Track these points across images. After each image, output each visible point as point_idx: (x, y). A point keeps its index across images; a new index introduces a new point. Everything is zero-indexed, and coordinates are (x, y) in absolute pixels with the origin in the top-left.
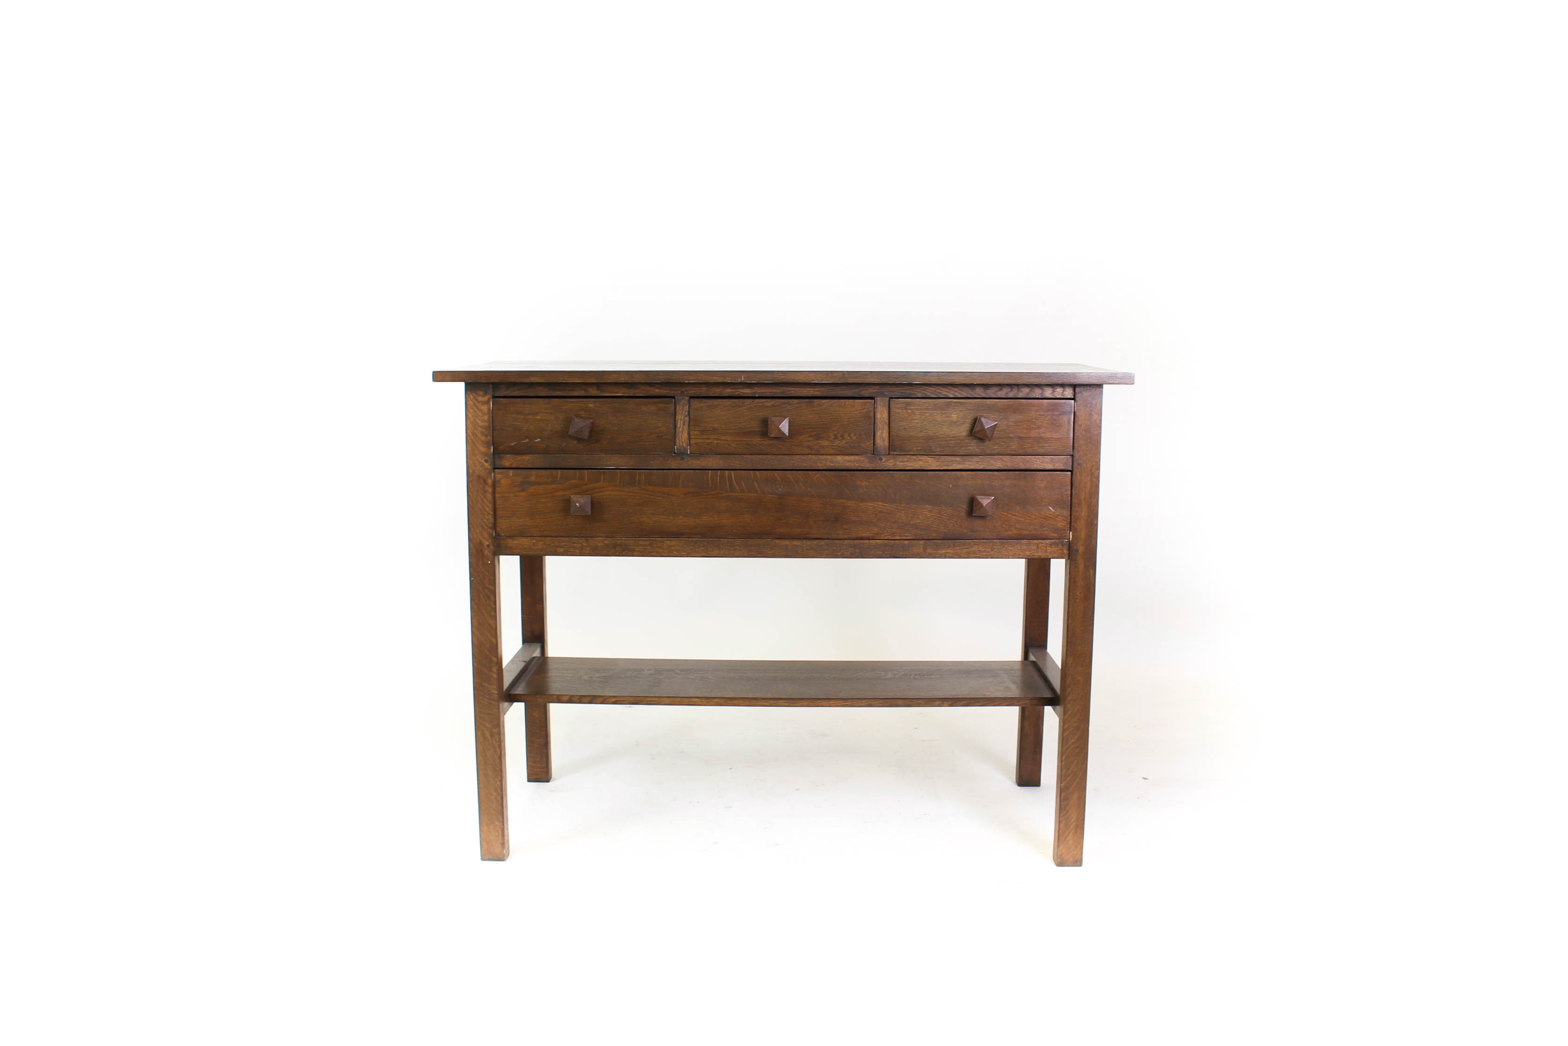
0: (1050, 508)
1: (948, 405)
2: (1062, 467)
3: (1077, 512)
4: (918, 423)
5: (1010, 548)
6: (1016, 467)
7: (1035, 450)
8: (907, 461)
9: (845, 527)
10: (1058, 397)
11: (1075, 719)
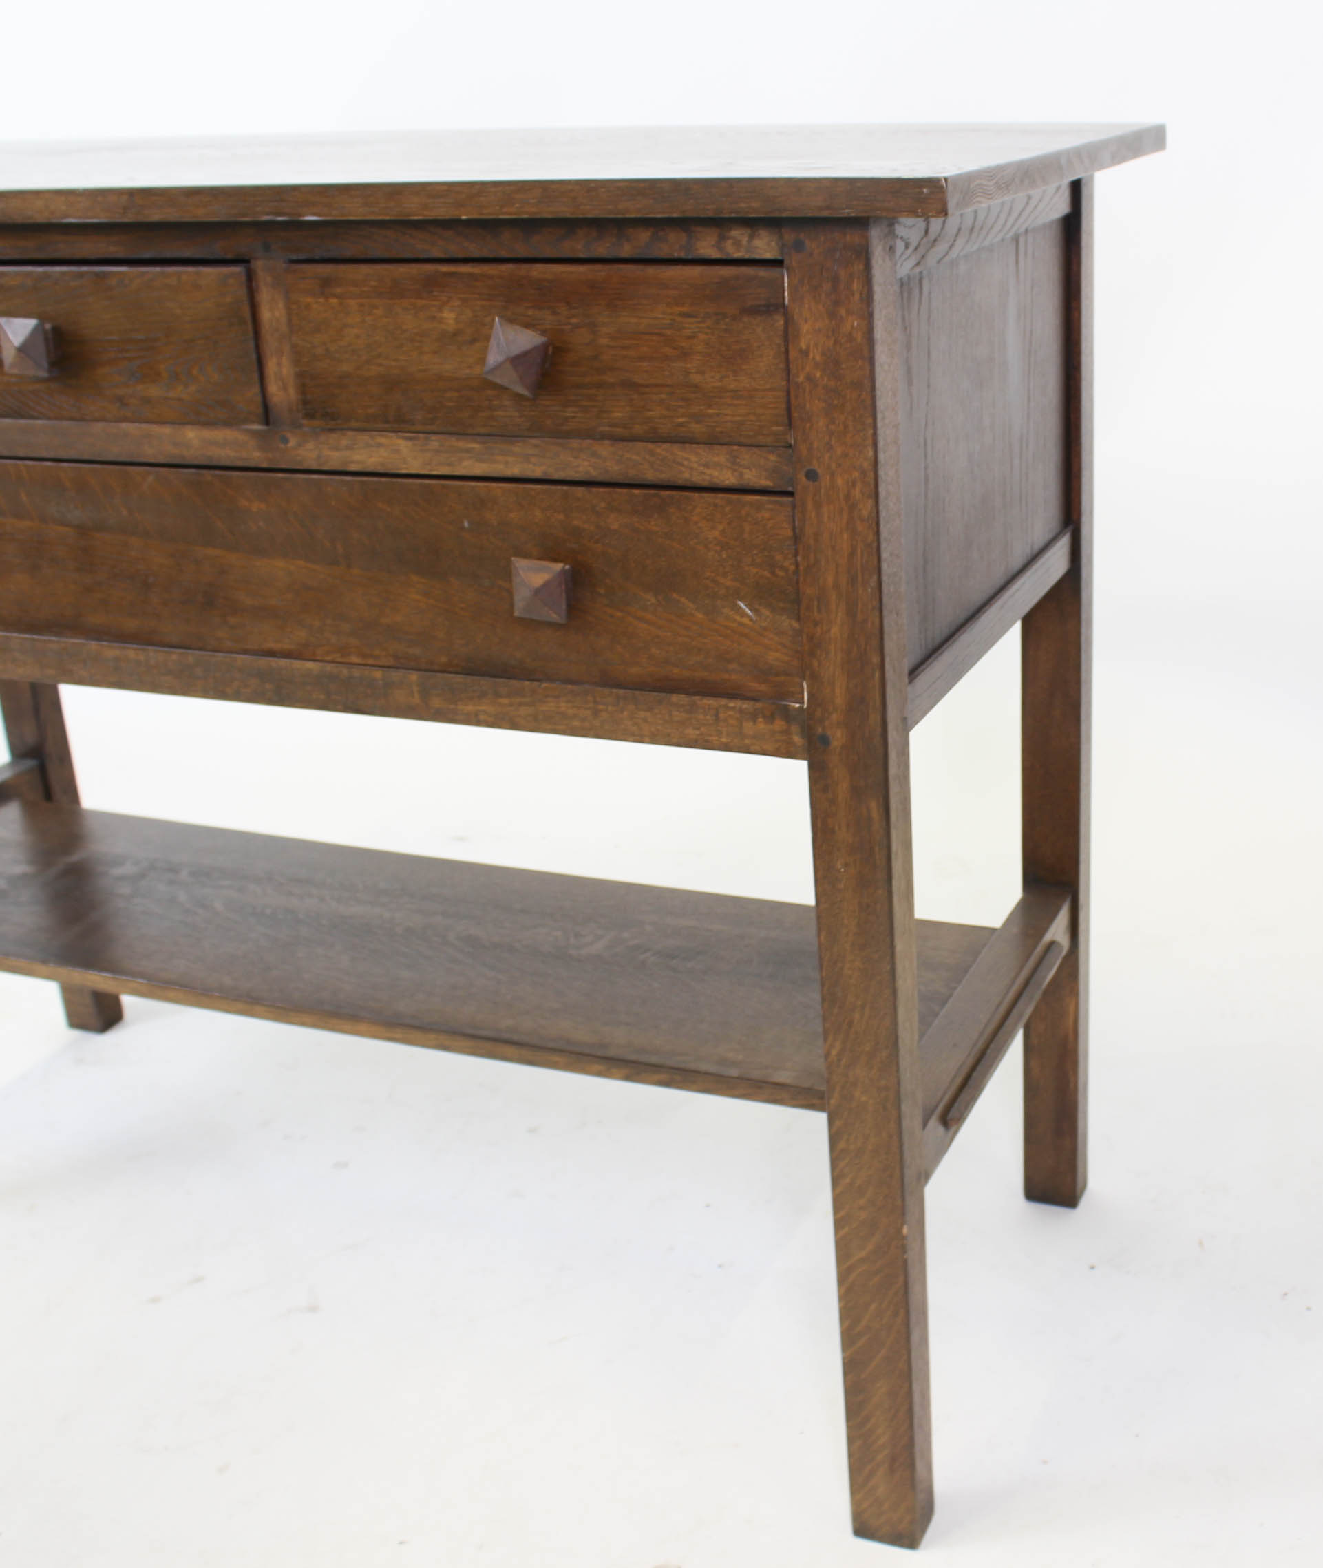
0: (742, 605)
1: (430, 284)
2: (765, 483)
3: (816, 624)
4: (358, 337)
5: (642, 714)
6: (633, 474)
7: (681, 425)
8: (348, 448)
9: (232, 620)
10: (738, 255)
11: (862, 1202)
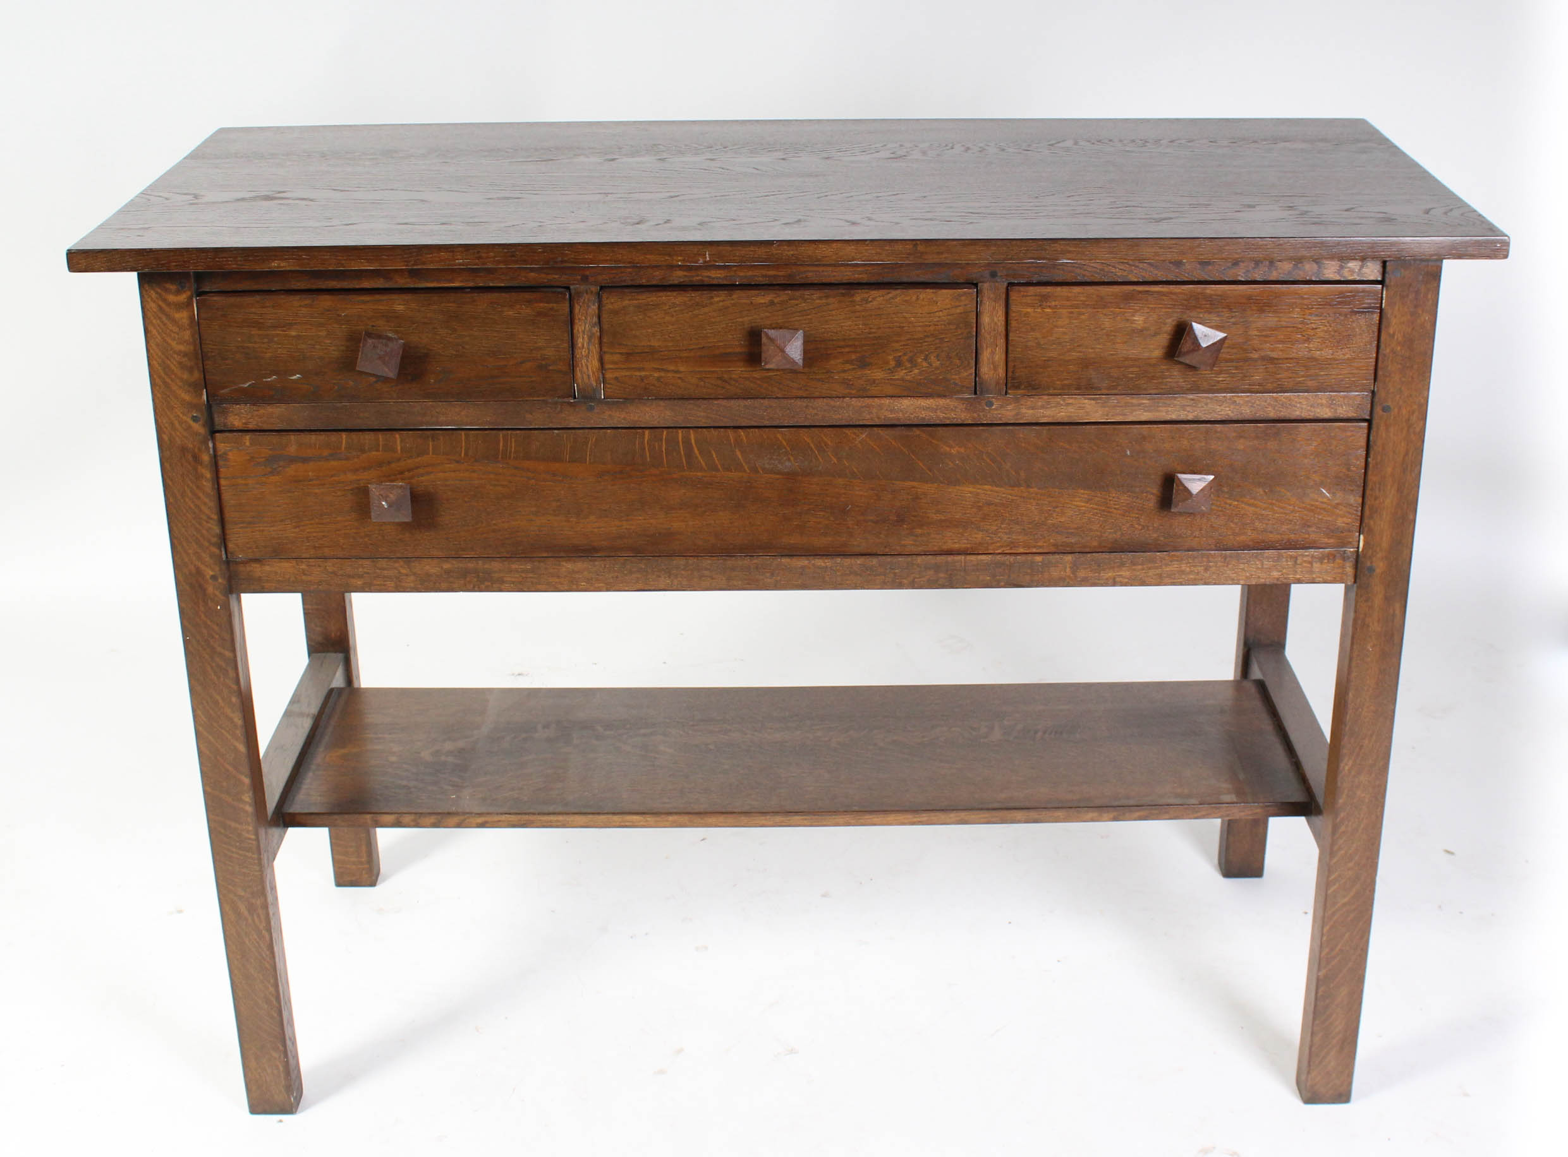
0: (1324, 491)
1: (1128, 298)
2: (1351, 415)
3: (1376, 498)
4: (1065, 333)
5: (1242, 566)
6: (1260, 415)
7: (1300, 382)
8: (1043, 407)
9: (919, 531)
10: (1350, 278)
